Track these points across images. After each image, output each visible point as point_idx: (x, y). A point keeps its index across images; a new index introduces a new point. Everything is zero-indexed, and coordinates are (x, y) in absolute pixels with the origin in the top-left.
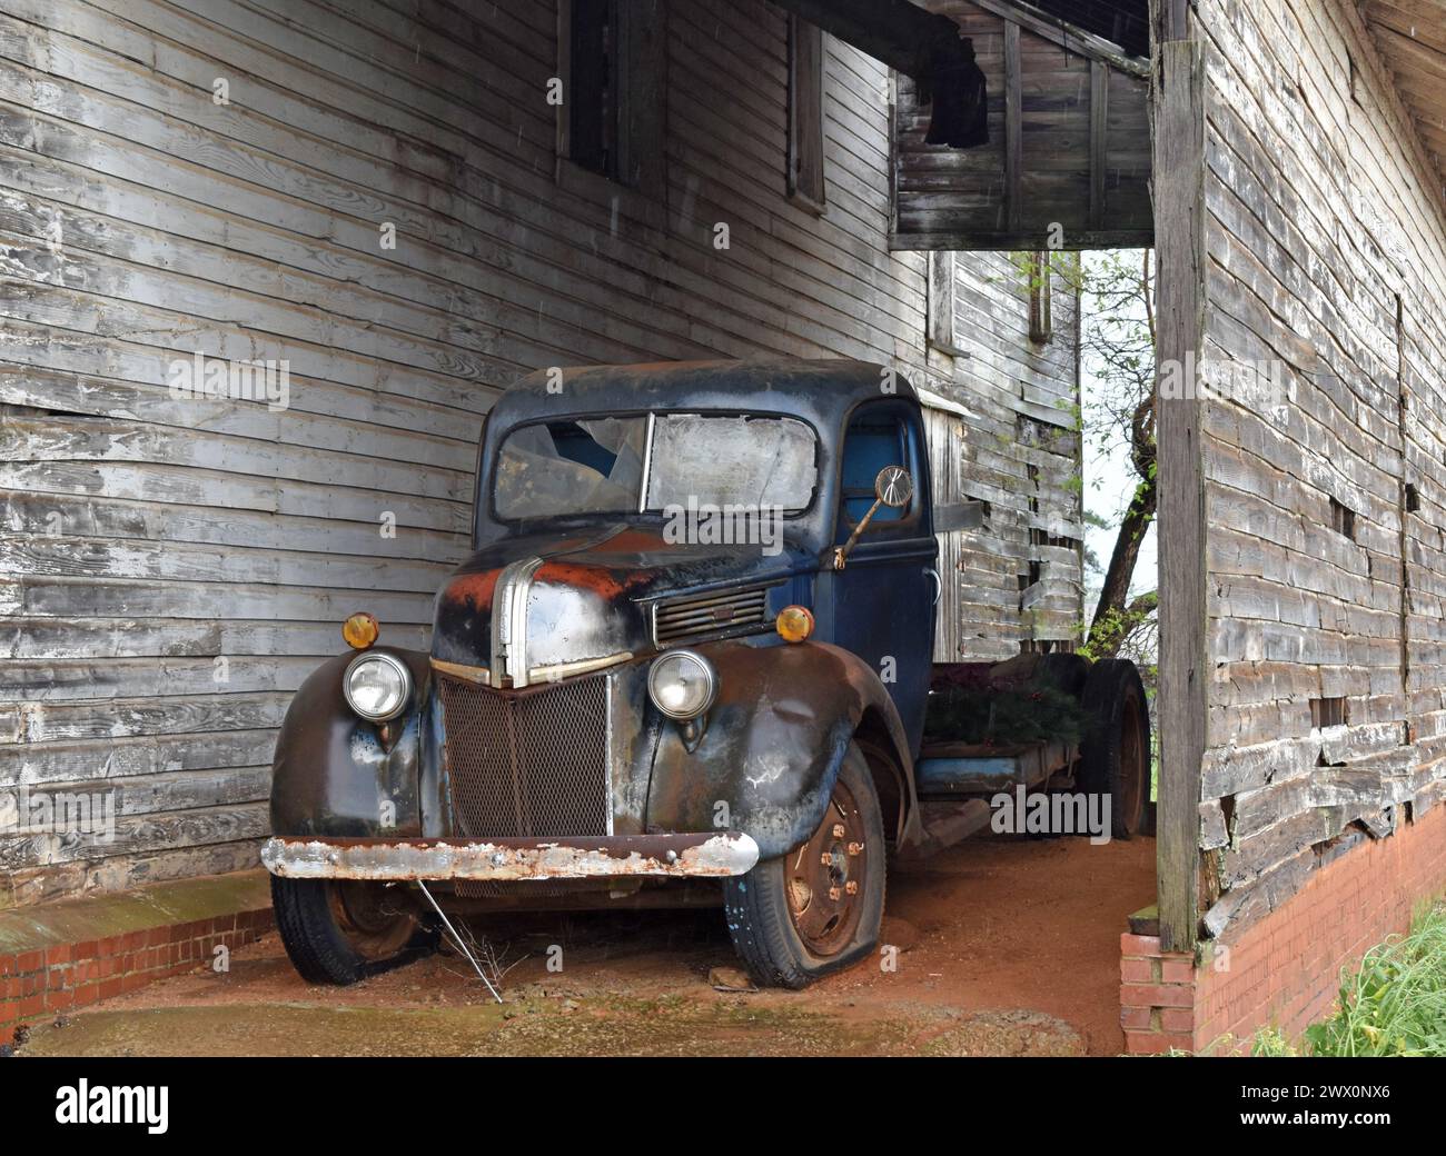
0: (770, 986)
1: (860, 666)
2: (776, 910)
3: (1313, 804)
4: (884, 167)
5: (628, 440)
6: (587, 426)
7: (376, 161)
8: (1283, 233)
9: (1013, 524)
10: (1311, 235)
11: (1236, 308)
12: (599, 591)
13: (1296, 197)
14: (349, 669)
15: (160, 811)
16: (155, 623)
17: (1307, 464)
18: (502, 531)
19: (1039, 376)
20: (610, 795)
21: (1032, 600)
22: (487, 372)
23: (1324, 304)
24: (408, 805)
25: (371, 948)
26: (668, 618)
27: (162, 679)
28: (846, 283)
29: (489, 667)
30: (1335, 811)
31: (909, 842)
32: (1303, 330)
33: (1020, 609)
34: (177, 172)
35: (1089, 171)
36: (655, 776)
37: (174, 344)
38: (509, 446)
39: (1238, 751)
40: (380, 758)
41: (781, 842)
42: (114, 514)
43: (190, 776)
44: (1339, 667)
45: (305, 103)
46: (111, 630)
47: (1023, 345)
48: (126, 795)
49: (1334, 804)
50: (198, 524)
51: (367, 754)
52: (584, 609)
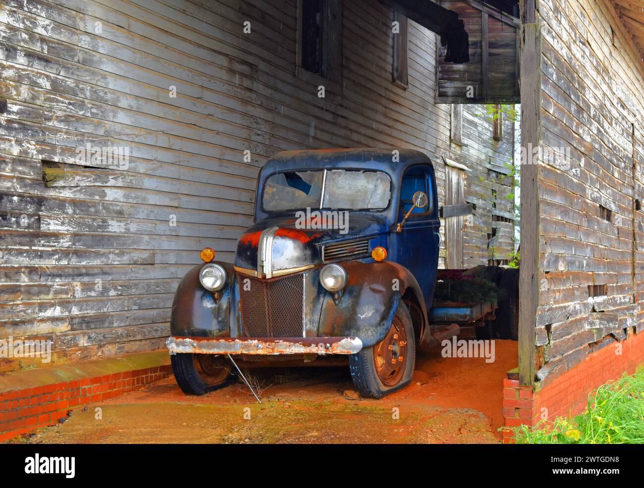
0: (367, 398)
1: (405, 271)
2: (369, 367)
3: (589, 327)
4: (433, 70)
5: (316, 180)
6: (299, 174)
7: (221, 67)
8: (579, 100)
9: (485, 213)
10: (592, 100)
11: (556, 130)
12: (301, 240)
13: (585, 85)
14: (202, 270)
15: (129, 325)
16: (128, 251)
17: (589, 192)
18: (265, 216)
19: (497, 154)
20: (304, 321)
21: (493, 243)
22: (267, 151)
23: (598, 128)
24: (224, 324)
25: (211, 381)
26: (329, 251)
27: (130, 273)
28: (417, 116)
29: (257, 270)
30: (599, 330)
31: (425, 341)
32: (588, 139)
33: (488, 247)
34: (138, 71)
35: (515, 72)
36: (322, 313)
37: (136, 140)
38: (269, 182)
39: (554, 306)
40: (214, 306)
41: (372, 340)
42: (111, 207)
43: (142, 311)
44: (602, 273)
45: (192, 44)
46: (110, 253)
47: (490, 142)
48: (115, 319)
49: (598, 327)
50: (146, 212)
51: (208, 304)
52: (294, 247)
